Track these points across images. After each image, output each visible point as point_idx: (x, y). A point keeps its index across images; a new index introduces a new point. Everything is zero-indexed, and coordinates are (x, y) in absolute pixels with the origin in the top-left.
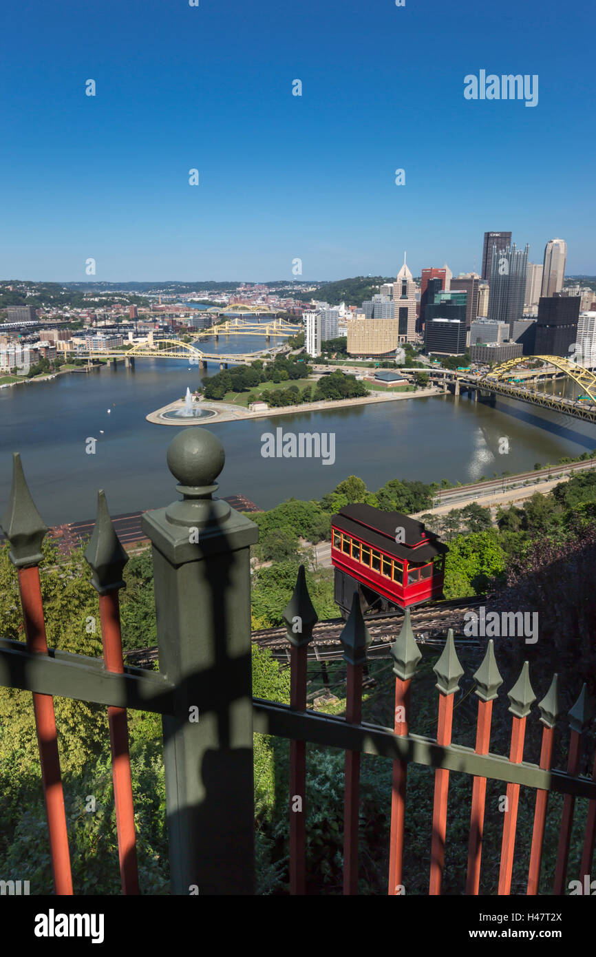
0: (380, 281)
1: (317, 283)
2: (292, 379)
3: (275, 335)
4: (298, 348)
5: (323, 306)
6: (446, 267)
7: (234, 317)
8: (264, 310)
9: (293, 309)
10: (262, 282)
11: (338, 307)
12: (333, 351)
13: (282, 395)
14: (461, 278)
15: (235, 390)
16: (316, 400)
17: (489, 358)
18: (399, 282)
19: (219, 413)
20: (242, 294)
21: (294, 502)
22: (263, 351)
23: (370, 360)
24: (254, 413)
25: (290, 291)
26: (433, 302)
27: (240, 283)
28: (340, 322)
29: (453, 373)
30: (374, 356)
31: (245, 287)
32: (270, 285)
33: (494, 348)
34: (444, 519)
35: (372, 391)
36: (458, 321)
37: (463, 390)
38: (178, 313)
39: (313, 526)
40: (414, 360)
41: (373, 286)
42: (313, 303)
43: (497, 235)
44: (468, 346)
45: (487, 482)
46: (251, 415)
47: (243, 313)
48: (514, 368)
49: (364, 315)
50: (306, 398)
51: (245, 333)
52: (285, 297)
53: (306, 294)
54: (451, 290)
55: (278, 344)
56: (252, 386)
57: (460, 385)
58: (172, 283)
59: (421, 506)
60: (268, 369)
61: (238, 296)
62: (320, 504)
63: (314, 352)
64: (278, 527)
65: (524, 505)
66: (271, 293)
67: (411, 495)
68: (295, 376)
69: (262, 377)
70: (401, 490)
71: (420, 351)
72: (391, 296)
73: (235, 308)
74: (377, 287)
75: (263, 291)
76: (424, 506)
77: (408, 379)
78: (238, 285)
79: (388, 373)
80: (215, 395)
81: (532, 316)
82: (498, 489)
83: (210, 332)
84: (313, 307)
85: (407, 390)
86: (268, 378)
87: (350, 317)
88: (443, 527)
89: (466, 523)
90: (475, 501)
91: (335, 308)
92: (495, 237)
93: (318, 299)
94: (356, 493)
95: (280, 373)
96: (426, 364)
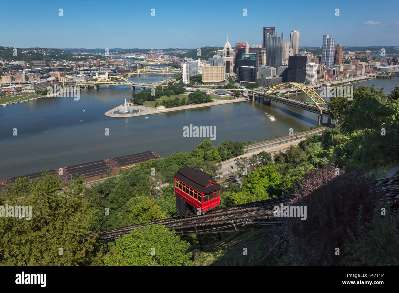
0: (216, 49)
1: (187, 50)
2: (176, 94)
3: (168, 74)
4: (179, 80)
5: (191, 60)
6: (247, 43)
7: (147, 65)
8: (162, 62)
9: (176, 62)
10: (161, 49)
11: (197, 60)
12: (196, 81)
13: (172, 102)
14: (253, 47)
15: (149, 100)
16: (188, 104)
17: (267, 84)
18: (225, 49)
19: (141, 111)
20: (152, 55)
21: (178, 153)
22: (162, 81)
23: (213, 85)
24: (158, 111)
25: (174, 53)
26: (241, 59)
27: (150, 49)
28: (198, 68)
29: (251, 91)
30: (215, 83)
31: (153, 51)
32: (164, 50)
33: (269, 79)
34: (249, 159)
35: (214, 100)
36: (253, 67)
37: (256, 98)
38: (120, 63)
39: (188, 164)
40: (233, 85)
41: (213, 51)
42: (186, 59)
43: (269, 28)
44: (258, 78)
45: (269, 141)
46: (157, 112)
47: (152, 63)
48: (279, 88)
49: (209, 64)
50: (183, 103)
51: (153, 73)
52: (172, 56)
53: (182, 54)
54: (249, 53)
55: (169, 78)
56: (157, 98)
57: (254, 96)
58: (118, 49)
59: (238, 153)
60: (164, 90)
61: (150, 55)
62: (191, 154)
63: (186, 81)
64: (171, 166)
65: (286, 151)
66: (165, 54)
67: (234, 148)
68: (177, 93)
69: (162, 93)
70: (229, 146)
71: (236, 81)
72: (222, 56)
73: (148, 61)
74: (215, 51)
75: (162, 53)
76: (240, 153)
77: (231, 94)
78: (150, 50)
79: (221, 91)
80: (139, 103)
81: (286, 64)
82: (274, 144)
83: (136, 72)
84: (186, 61)
85: (231, 99)
86: (164, 94)
87: (203, 65)
88: (250, 163)
89: (260, 161)
90: (264, 150)
91: (196, 61)
92: (268, 29)
93: (187, 57)
94: (208, 148)
95: (170, 91)
96: (239, 87)
